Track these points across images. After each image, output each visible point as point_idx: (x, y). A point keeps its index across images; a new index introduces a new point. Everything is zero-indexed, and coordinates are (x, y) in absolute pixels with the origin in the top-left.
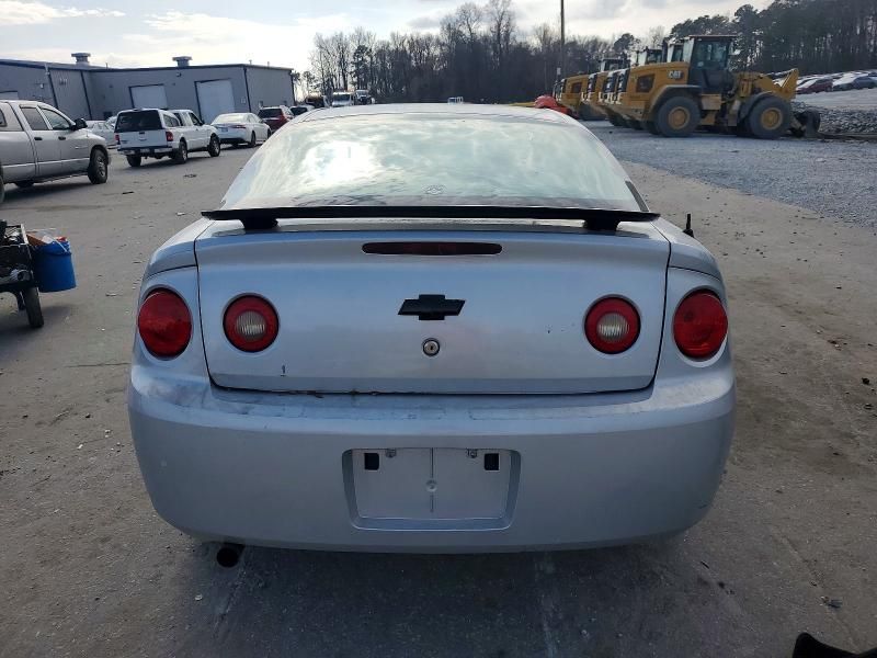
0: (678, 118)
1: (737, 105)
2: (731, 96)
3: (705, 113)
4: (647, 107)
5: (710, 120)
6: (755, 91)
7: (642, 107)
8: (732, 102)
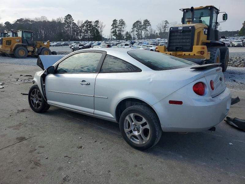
0: (21, 53)
1: (37, 49)
2: (34, 47)
3: (29, 52)
4: (11, 49)
5: (30, 54)
6: (41, 46)
7: (10, 49)
8: (35, 49)
